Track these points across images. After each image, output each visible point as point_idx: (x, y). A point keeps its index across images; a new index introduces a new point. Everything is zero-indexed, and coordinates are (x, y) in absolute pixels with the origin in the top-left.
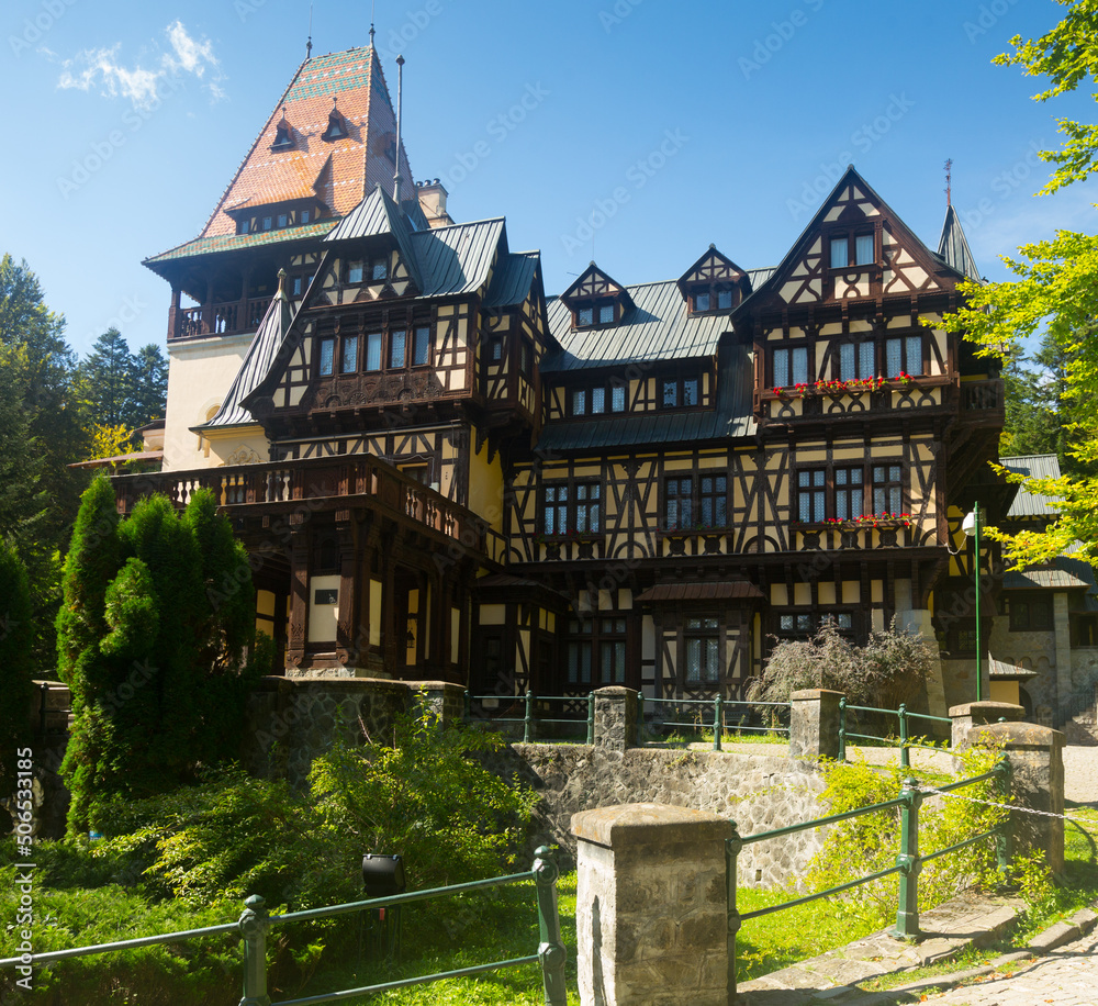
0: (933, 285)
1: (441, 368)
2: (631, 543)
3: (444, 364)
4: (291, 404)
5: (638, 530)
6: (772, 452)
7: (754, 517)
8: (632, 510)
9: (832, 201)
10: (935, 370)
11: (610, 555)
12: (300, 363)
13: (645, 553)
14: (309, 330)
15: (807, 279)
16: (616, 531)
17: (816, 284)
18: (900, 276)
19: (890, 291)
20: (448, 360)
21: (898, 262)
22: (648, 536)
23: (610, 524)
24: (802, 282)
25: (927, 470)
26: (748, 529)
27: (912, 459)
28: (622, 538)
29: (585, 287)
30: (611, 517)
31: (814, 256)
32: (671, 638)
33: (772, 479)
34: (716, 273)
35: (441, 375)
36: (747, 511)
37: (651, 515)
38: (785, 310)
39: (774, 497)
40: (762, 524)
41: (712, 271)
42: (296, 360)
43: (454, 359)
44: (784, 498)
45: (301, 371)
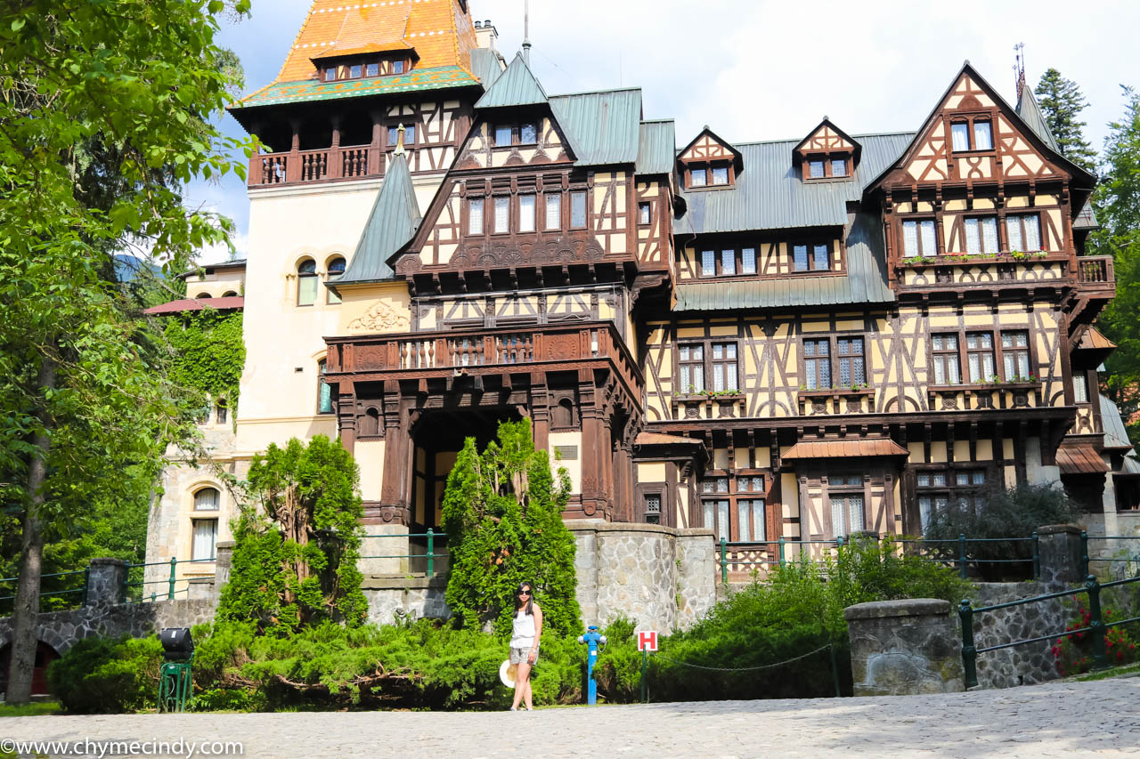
0: (1047, 171)
1: (600, 232)
2: (773, 402)
3: (604, 228)
4: (440, 262)
5: (779, 389)
6: (906, 316)
7: (893, 378)
8: (771, 370)
9: (951, 91)
10: (1054, 247)
11: (751, 414)
12: (449, 222)
13: (787, 412)
14: (457, 189)
15: (934, 159)
16: (757, 390)
17: (942, 164)
18: (1017, 161)
19: (1010, 174)
20: (607, 224)
21: (1015, 149)
22: (789, 394)
23: (750, 383)
24: (929, 161)
25: (1051, 337)
26: (887, 389)
27: (1037, 326)
28: (763, 398)
29: (699, 150)
30: (751, 376)
31: (938, 139)
32: (816, 496)
33: (909, 342)
34: (830, 143)
35: (601, 239)
36: (885, 372)
37: (792, 375)
38: (915, 187)
39: (911, 360)
40: (901, 385)
41: (827, 142)
42: (444, 218)
43: (614, 223)
44: (921, 361)
45: (450, 230)
